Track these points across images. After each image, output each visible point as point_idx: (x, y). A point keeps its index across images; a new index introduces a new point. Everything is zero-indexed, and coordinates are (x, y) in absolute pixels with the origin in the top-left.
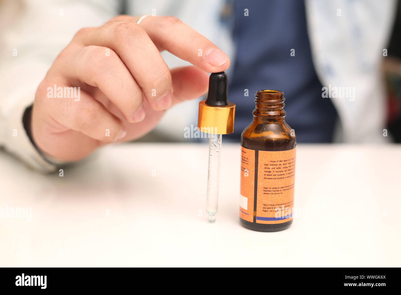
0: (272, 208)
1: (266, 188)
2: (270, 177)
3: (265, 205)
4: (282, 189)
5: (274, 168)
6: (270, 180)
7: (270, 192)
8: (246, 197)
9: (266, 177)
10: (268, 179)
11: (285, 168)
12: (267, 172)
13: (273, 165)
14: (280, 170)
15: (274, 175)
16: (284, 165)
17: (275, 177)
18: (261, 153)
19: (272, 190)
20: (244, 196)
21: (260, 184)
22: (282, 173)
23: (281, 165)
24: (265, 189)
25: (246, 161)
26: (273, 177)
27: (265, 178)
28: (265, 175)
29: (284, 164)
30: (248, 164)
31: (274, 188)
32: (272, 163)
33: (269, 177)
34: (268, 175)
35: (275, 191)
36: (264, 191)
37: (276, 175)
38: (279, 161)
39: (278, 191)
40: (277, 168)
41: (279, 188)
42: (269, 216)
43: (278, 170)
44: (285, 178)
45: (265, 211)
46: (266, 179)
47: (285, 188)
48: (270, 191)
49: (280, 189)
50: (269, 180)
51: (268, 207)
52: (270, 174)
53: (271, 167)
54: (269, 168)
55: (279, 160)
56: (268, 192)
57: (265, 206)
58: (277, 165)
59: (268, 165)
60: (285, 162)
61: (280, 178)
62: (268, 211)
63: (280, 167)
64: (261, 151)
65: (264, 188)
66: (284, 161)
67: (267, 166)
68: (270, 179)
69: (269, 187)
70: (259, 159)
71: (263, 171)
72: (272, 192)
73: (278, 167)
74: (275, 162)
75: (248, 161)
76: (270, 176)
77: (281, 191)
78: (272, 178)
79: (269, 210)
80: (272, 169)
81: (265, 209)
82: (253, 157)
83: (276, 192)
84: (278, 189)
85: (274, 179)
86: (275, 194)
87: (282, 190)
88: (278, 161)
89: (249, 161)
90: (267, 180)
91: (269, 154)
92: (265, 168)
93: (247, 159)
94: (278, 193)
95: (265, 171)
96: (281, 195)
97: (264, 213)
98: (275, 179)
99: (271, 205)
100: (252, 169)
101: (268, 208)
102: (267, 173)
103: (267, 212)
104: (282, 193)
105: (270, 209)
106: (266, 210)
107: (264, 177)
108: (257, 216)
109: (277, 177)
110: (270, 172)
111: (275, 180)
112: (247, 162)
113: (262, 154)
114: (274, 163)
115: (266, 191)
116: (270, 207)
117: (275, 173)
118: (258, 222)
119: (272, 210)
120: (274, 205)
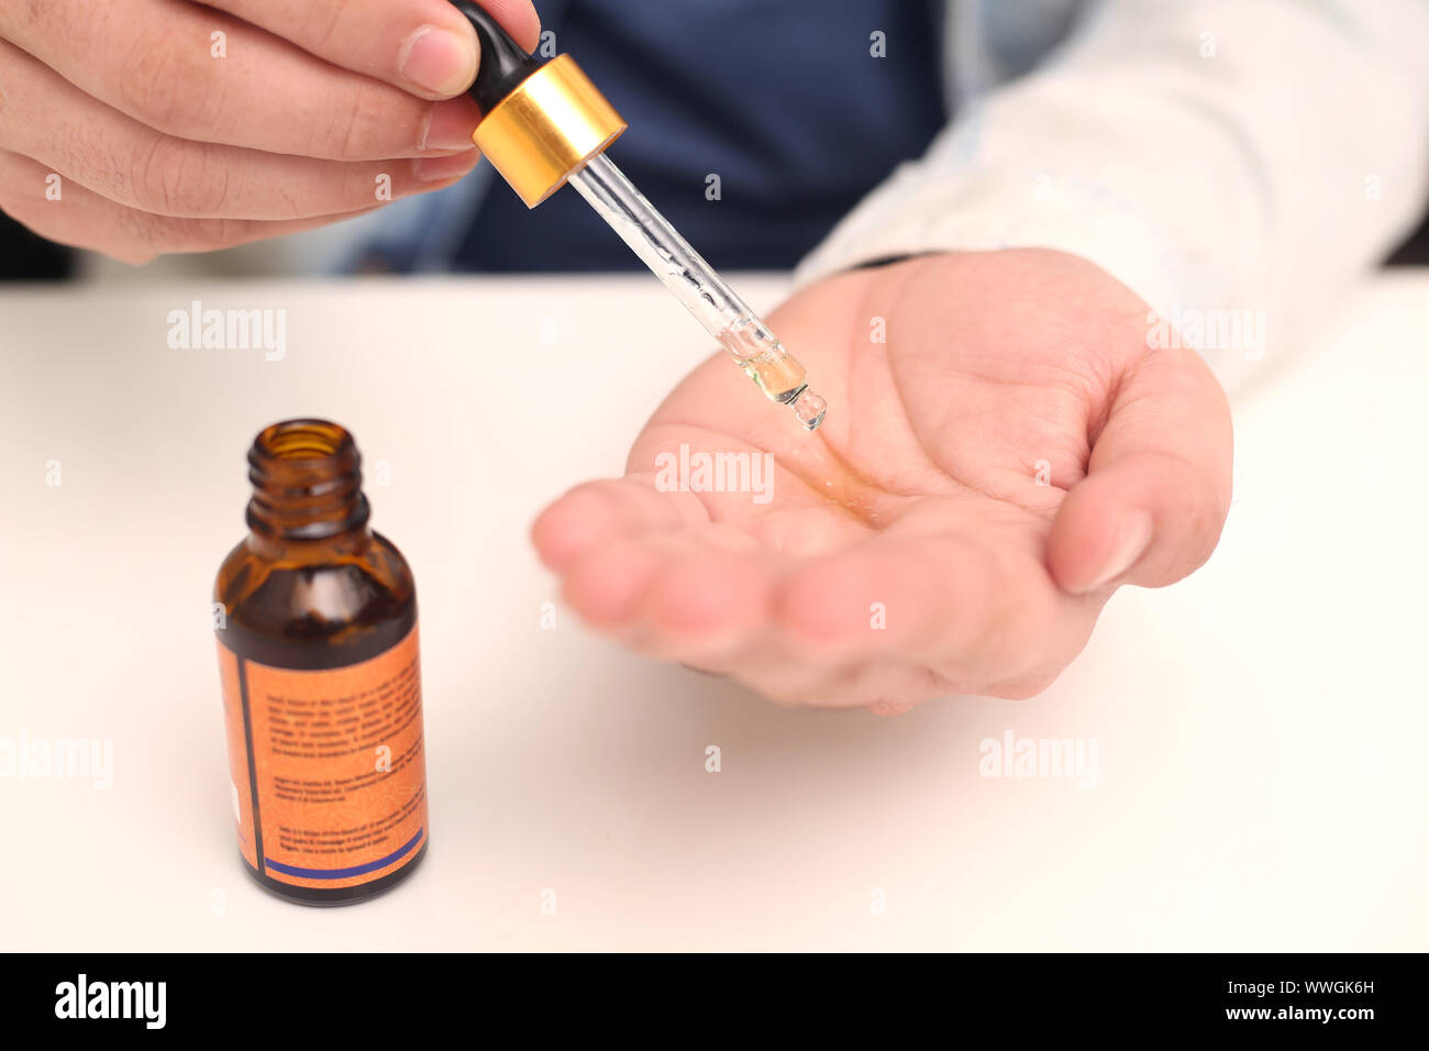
0: (312, 842)
1: (283, 782)
2: (293, 749)
3: (287, 830)
4: (342, 787)
5: (304, 724)
6: (294, 760)
7: (297, 796)
9: (279, 747)
10: (286, 753)
11: (347, 721)
12: (278, 732)
13: (298, 714)
14: (326, 729)
15: (304, 745)
16: (339, 712)
17: (308, 751)
19: (302, 788)
21: (262, 764)
22: (335, 739)
23: (327, 713)
24: (280, 784)
26: (299, 749)
27: (274, 750)
28: (274, 740)
29: (340, 709)
31: (309, 784)
32: (293, 708)
33: (288, 749)
34: (283, 742)
35: (316, 792)
36: (277, 786)
37: (311, 745)
38: (319, 704)
39: (327, 792)
40: (314, 725)
41: (328, 784)
42: (302, 865)
43: (317, 730)
44: (353, 751)
45: (289, 849)
46: (277, 752)
47: (358, 783)
48: (296, 791)
49: (334, 787)
50: (288, 756)
51: (298, 837)
52: (290, 739)
53: (291, 719)
54: (285, 722)
55: (318, 698)
56: (291, 794)
57: (285, 834)
58: (312, 715)
59: (280, 711)
60: (346, 705)
61: (328, 755)
62: (296, 849)
63: (324, 719)
64: (253, 662)
65: (276, 779)
66: (342, 701)
67: (277, 716)
68: (294, 754)
69: (293, 779)
71: (267, 727)
72: (304, 795)
73: (316, 719)
74: (304, 704)
76: (293, 747)
77: (337, 791)
78: (300, 754)
79: (299, 846)
80: (297, 724)
81: (286, 843)
83: (321, 796)
84: (328, 788)
85: (306, 756)
86: (318, 801)
87: (343, 790)
88: (314, 703)
90: (283, 755)
91: (279, 679)
92: (272, 719)
94: (327, 800)
95: (273, 729)
96: (338, 804)
97: (283, 852)
99: (306, 833)
101: (295, 841)
102: (281, 736)
103: (295, 853)
104: (342, 799)
105: (304, 845)
106: (291, 844)
107: (272, 745)
108: (266, 856)
109: (317, 750)
110: (288, 733)
111: (309, 759)
114: (302, 709)
115: (284, 788)
116: (304, 837)
117: (307, 739)
118: (273, 873)
119: (311, 847)
120: (316, 834)
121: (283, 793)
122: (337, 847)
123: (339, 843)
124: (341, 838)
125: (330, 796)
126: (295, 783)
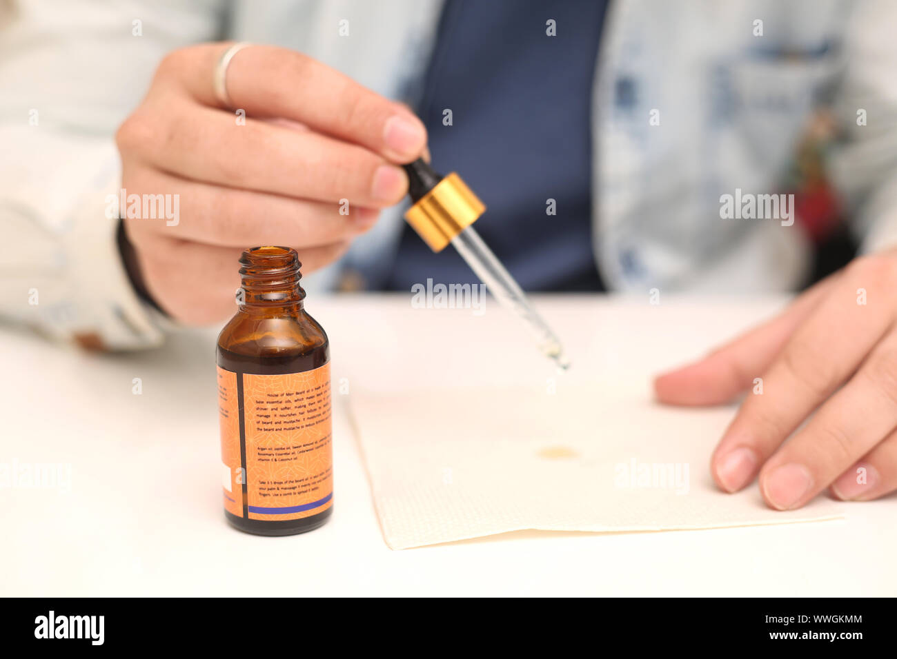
0: (278, 489)
1: (262, 449)
2: (269, 426)
3: (264, 483)
4: (296, 450)
5: (276, 409)
6: (269, 433)
7: (270, 458)
8: (229, 466)
9: (261, 426)
10: (265, 430)
11: (300, 407)
12: (261, 416)
13: (273, 402)
14: (289, 412)
15: (276, 423)
16: (296, 401)
17: (278, 426)
18: (247, 377)
19: (274, 452)
21: (249, 441)
22: (293, 418)
23: (289, 401)
24: (260, 452)
26: (274, 426)
27: (258, 429)
28: (259, 422)
29: (296, 399)
31: (278, 449)
32: (271, 399)
33: (266, 427)
34: (264, 423)
35: (281, 454)
36: (259, 454)
37: (280, 423)
38: (285, 395)
39: (288, 454)
40: (282, 409)
41: (288, 448)
42: (272, 506)
43: (284, 412)
44: (302, 427)
45: (264, 495)
46: (261, 430)
47: (304, 448)
48: (270, 455)
49: (292, 450)
50: (266, 432)
51: (270, 486)
52: (268, 420)
53: (269, 406)
54: (265, 409)
55: (285, 392)
56: (267, 457)
57: (263, 486)
58: (281, 402)
59: (263, 402)
60: (299, 397)
61: (290, 429)
62: (269, 495)
63: (288, 405)
64: (248, 375)
65: (259, 449)
66: (297, 393)
67: (261, 406)
68: (270, 430)
69: (269, 447)
70: (245, 390)
71: (255, 415)
72: (275, 457)
73: (283, 405)
74: (277, 396)
76: (270, 424)
77: (293, 453)
78: (273, 430)
79: (270, 492)
80: (272, 410)
81: (262, 492)
82: (235, 386)
83: (284, 457)
84: (288, 451)
85: (276, 430)
86: (282, 460)
87: (296, 452)
88: (283, 395)
89: (228, 394)
90: (263, 432)
91: (263, 381)
92: (258, 409)
94: (288, 459)
95: (258, 415)
96: (293, 461)
97: (261, 498)
98: (278, 431)
99: (275, 483)
100: (235, 410)
101: (269, 489)
102: (263, 419)
103: (268, 497)
104: (295, 459)
105: (273, 492)
106: (266, 492)
107: (257, 426)
108: (249, 505)
109: (283, 426)
110: (267, 416)
113: (249, 380)
114: (276, 399)
115: (263, 454)
116: (274, 486)
117: (278, 419)
118: (252, 516)
119: (278, 492)
120: (281, 483)
121: (263, 457)
122: (292, 491)
123: (294, 488)
124: (295, 484)
125: (289, 457)
126: (270, 449)
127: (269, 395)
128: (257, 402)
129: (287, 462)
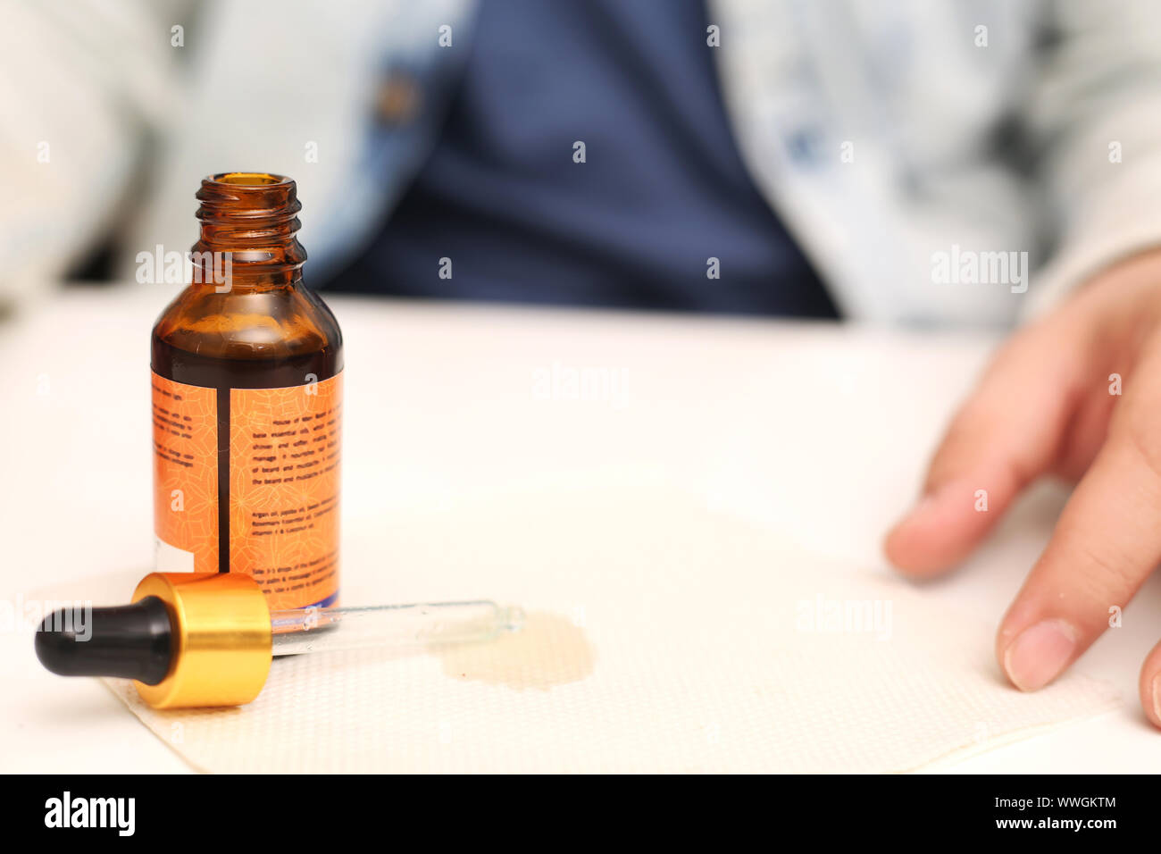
0: (284, 580)
1: (261, 515)
2: (275, 475)
3: (261, 572)
4: (312, 512)
5: (286, 446)
6: (274, 488)
7: (273, 528)
8: (187, 549)
9: (261, 476)
10: (267, 482)
11: (319, 439)
12: (260, 459)
13: (281, 435)
14: (304, 448)
15: (285, 469)
16: (315, 429)
17: (288, 474)
18: (237, 394)
19: (280, 518)
20: (180, 548)
21: (238, 502)
22: (310, 459)
23: (305, 431)
24: (257, 519)
25: (182, 427)
26: (282, 475)
27: (255, 482)
28: (255, 471)
29: (315, 426)
30: (189, 437)
31: (286, 513)
32: (278, 429)
33: (269, 476)
34: (265, 470)
35: (290, 521)
36: (254, 524)
37: (291, 468)
38: (300, 420)
39: (299, 520)
40: (295, 445)
41: (302, 510)
43: (298, 450)
44: (321, 472)
46: (260, 482)
47: (322, 508)
48: (273, 524)
49: (306, 513)
50: (268, 485)
51: (271, 576)
52: (272, 465)
53: (276, 441)
54: (269, 447)
55: (301, 415)
56: (268, 528)
57: (260, 577)
58: (294, 433)
59: (264, 436)
60: (319, 422)
61: (305, 477)
62: (270, 591)
63: (304, 437)
64: (240, 390)
65: (254, 515)
66: (318, 416)
67: (260, 441)
68: (274, 482)
69: (271, 511)
70: (233, 416)
71: (249, 458)
72: (281, 526)
73: (297, 438)
74: (288, 422)
75: (190, 428)
76: (275, 473)
77: (309, 518)
78: (279, 481)
79: (273, 586)
80: (280, 447)
82: (210, 413)
83: (295, 525)
84: (301, 515)
85: (285, 480)
86: (293, 530)
87: (312, 515)
88: (297, 420)
89: (193, 426)
90: (263, 486)
91: (266, 400)
92: (255, 447)
93: (186, 418)
94: (301, 529)
95: (255, 458)
96: (308, 531)
98: (289, 482)
99: (279, 570)
100: (206, 453)
101: (269, 582)
102: (264, 464)
104: (311, 526)
105: (277, 585)
107: (253, 476)
109: (295, 473)
110: (271, 459)
111: (288, 484)
112: (186, 431)
113: (242, 400)
114: (286, 428)
115: (260, 523)
116: (277, 575)
117: (289, 462)
119: (284, 585)
120: (288, 569)
121: (261, 529)
122: (304, 581)
123: (307, 576)
124: (309, 569)
125: (303, 524)
126: (274, 514)
127: (275, 423)
128: (255, 436)
129: (298, 533)
